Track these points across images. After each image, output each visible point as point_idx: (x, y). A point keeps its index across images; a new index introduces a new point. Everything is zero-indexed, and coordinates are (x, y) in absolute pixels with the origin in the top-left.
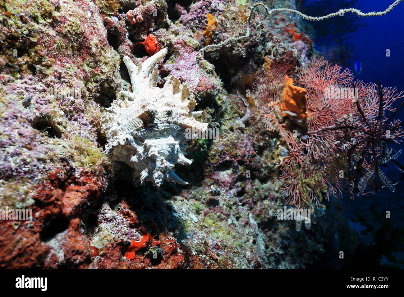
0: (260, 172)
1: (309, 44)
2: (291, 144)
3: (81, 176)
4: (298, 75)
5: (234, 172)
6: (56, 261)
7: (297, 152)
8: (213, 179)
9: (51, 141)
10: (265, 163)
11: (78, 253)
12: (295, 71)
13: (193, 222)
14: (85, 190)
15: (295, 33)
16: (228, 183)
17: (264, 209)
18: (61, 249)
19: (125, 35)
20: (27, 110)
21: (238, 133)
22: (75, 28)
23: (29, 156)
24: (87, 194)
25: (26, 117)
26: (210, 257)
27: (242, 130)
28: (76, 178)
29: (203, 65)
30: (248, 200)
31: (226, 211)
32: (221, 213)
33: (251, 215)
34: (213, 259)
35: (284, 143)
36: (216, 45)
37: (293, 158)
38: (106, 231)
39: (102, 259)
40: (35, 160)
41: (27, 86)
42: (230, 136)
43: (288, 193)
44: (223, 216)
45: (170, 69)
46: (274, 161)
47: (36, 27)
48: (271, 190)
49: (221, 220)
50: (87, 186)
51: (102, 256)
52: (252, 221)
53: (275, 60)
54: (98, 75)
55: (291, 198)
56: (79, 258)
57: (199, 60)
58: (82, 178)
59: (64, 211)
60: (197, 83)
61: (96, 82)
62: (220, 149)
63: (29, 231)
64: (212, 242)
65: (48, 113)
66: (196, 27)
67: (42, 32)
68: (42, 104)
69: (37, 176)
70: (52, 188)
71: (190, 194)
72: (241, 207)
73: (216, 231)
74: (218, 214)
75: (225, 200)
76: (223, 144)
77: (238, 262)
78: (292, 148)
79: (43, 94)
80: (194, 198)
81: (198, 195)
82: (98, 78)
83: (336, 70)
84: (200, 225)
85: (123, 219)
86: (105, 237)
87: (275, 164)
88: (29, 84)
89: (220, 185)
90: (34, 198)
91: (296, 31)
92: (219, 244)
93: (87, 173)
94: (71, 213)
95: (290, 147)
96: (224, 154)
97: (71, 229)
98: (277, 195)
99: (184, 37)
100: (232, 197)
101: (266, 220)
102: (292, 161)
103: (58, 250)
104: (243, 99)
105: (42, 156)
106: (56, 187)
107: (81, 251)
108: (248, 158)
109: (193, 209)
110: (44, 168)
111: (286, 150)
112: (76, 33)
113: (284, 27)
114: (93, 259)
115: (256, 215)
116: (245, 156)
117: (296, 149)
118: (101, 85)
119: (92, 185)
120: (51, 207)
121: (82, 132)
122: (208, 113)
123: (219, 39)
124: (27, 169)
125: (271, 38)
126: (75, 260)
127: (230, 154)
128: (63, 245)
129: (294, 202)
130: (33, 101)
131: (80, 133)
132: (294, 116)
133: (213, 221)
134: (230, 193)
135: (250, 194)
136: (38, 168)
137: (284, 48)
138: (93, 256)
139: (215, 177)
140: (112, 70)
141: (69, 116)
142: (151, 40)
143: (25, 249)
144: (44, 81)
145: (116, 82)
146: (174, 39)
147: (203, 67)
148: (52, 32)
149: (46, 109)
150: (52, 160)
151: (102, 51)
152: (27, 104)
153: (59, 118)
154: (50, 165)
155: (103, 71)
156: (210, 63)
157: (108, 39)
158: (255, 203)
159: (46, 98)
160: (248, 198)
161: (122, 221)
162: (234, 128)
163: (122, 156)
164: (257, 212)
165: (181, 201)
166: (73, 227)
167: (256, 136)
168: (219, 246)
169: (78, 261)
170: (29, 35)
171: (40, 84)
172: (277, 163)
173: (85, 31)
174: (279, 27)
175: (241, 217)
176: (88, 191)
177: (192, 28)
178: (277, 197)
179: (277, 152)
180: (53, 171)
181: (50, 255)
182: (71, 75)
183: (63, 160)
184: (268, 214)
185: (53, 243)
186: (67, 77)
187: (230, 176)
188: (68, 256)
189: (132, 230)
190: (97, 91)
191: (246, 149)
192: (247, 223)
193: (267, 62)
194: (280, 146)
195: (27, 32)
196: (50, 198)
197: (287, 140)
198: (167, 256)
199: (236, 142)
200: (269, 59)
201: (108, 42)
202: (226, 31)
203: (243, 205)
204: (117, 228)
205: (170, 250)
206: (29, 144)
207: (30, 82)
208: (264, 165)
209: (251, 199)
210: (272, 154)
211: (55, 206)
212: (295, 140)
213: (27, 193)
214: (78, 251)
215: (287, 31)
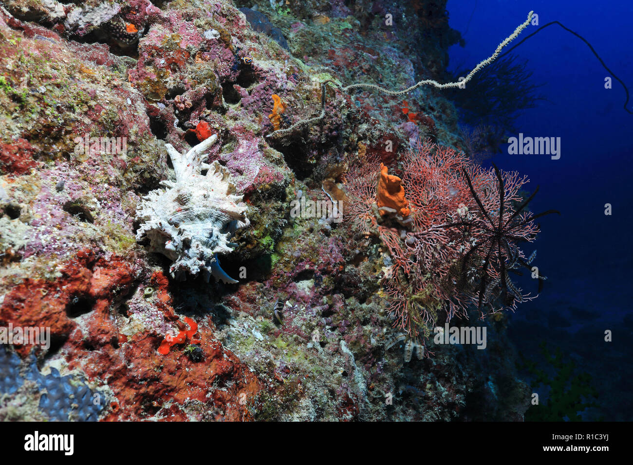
0: (357, 288)
1: (429, 125)
2: (394, 250)
3: (111, 260)
4: (402, 163)
5: (317, 285)
6: (81, 337)
7: (402, 259)
8: (288, 293)
9: (82, 224)
10: (365, 277)
11: (104, 332)
12: (398, 159)
13: (257, 340)
14: (115, 274)
15: (410, 113)
16: (309, 298)
17: (363, 335)
18: (87, 327)
19: (173, 122)
20: (60, 194)
21: (320, 236)
22: (111, 116)
23: (59, 235)
24: (117, 278)
25: (58, 200)
26: (275, 379)
27: (327, 233)
28: (105, 261)
29: (267, 154)
30: (338, 322)
31: (305, 332)
32: (299, 334)
33: (343, 343)
34: (278, 381)
35: (386, 249)
36: (285, 130)
37: (398, 268)
38: (137, 321)
39: (131, 347)
40: (65, 238)
41: (60, 172)
42: (310, 239)
43: (395, 314)
44: (301, 339)
45: (226, 158)
46: (376, 274)
47: (72, 116)
48: (373, 311)
49: (299, 343)
50: (117, 270)
51: (131, 343)
52: (345, 349)
53: (370, 146)
54: (138, 164)
55: (399, 321)
56: (105, 338)
57: (261, 147)
58: (112, 262)
59: (91, 291)
60: (257, 172)
61: (136, 172)
62: (296, 254)
63: (56, 300)
64: (280, 364)
65: (80, 199)
66: (260, 111)
67: (78, 121)
68: (74, 190)
69: (65, 253)
70: (80, 265)
71: (257, 310)
72: (330, 331)
73: (289, 355)
74: (295, 336)
75: (304, 320)
76: (300, 249)
77: (312, 388)
78: (396, 254)
79: (77, 181)
80: (262, 315)
81: (268, 312)
82: (138, 167)
83: (448, 154)
84: (266, 345)
85: (157, 312)
86: (136, 326)
87: (377, 278)
88: (63, 171)
89: (298, 301)
90: (62, 272)
91: (411, 110)
92: (289, 367)
93: (117, 257)
94: (98, 293)
95: (393, 254)
96: (302, 261)
97: (98, 310)
98: (381, 318)
99: (243, 122)
100: (315, 317)
101: (367, 350)
102: (397, 271)
103: (84, 328)
104: (329, 195)
105: (72, 235)
106: (84, 265)
107: (107, 330)
108: (334, 266)
109: (259, 327)
110: (73, 246)
111: (389, 259)
112: (112, 121)
113: (396, 106)
114: (121, 345)
115: (351, 343)
116: (329, 264)
117: (402, 256)
118: (141, 175)
119: (122, 269)
120: (78, 283)
121: (115, 220)
122: (273, 208)
123: (289, 122)
124: (56, 246)
125: (367, 119)
126: (100, 339)
127: (310, 261)
128: (90, 323)
129: (403, 325)
130: (66, 187)
131: (113, 221)
132: (392, 213)
133: (287, 344)
134: (312, 311)
135: (341, 314)
136: (67, 246)
137: (380, 130)
138: (122, 342)
139: (290, 290)
140: (153, 160)
141: (103, 204)
142: (203, 126)
143: (51, 315)
144: (77, 169)
145: (159, 173)
146: (231, 124)
147: (267, 156)
148: (87, 121)
149: (78, 195)
150: (81, 240)
151: (143, 140)
152: (60, 189)
153: (93, 204)
154: (79, 244)
155: (144, 160)
156: (278, 151)
157: (151, 127)
158: (350, 326)
159: (80, 184)
160: (339, 320)
161: (156, 313)
162: (316, 229)
163: (158, 245)
164: (354, 339)
165: (245, 317)
166: (100, 309)
167: (350, 242)
168: (289, 369)
169: (103, 341)
170: (65, 124)
171: (74, 171)
172: (380, 277)
173: (123, 118)
174: (389, 106)
175: (328, 343)
176: (119, 274)
177: (254, 112)
178: (381, 321)
179: (379, 262)
180: (82, 250)
181: (75, 331)
182: (106, 163)
183: (92, 241)
184: (370, 343)
185: (78, 320)
186: (102, 165)
187: (312, 289)
188: (94, 335)
189: (168, 324)
190: (137, 182)
191: (331, 256)
192: (337, 351)
193: (360, 149)
194: (381, 254)
195: (63, 121)
196: (77, 274)
197: (388, 244)
198: (209, 358)
199: (316, 246)
200: (363, 145)
201: (150, 130)
202: (297, 114)
203: (333, 329)
204: (150, 320)
205: (213, 352)
206: (60, 224)
207: (64, 169)
208: (362, 280)
209: (343, 321)
210: (373, 265)
211: (82, 282)
212: (399, 245)
213: (55, 266)
214: (103, 330)
215: (400, 110)
